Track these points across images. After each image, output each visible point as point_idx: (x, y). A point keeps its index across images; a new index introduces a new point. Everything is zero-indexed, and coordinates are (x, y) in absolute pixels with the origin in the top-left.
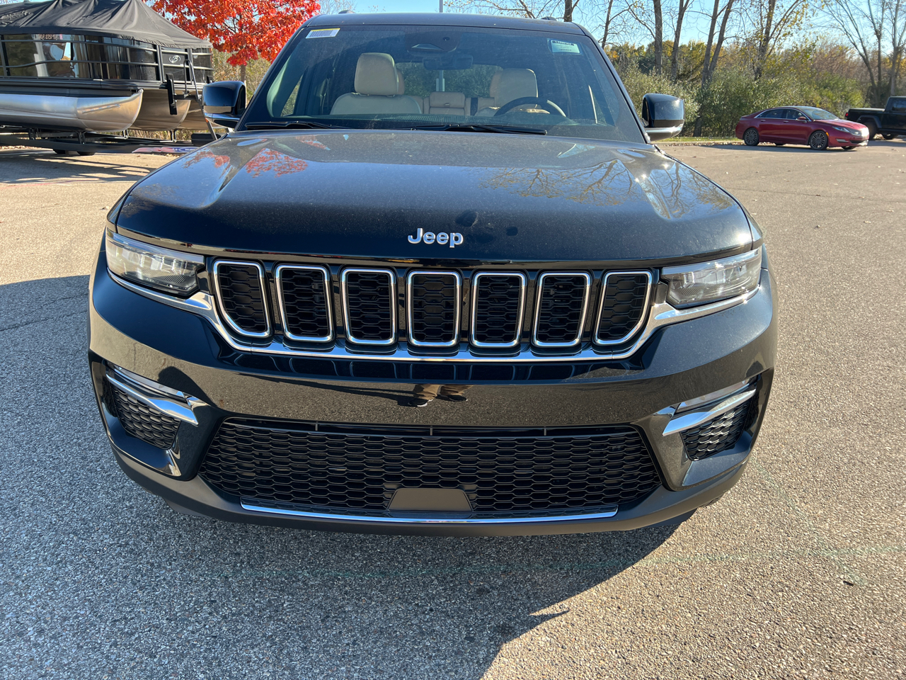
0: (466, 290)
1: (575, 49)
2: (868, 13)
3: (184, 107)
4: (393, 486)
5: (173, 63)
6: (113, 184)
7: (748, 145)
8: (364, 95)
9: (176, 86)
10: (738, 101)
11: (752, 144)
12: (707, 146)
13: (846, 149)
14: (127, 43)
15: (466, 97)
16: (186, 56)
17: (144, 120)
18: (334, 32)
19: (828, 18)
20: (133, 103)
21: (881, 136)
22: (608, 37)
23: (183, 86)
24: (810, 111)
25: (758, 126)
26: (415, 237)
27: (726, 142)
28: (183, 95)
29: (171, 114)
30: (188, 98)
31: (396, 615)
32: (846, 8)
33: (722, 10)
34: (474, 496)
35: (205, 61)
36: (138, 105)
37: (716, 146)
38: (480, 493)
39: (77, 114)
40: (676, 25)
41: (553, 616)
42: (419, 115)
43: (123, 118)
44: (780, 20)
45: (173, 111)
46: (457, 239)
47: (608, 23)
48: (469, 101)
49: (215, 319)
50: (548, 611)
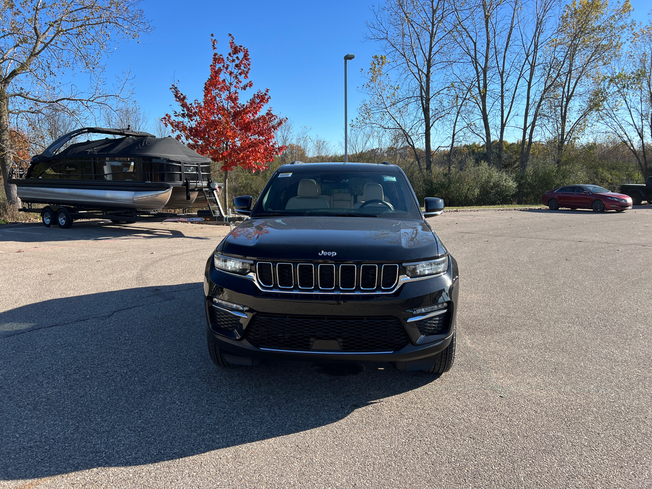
0: (337, 270)
1: (394, 179)
2: (632, 123)
3: (194, 196)
4: (314, 340)
5: (190, 172)
6: (152, 240)
7: (551, 209)
8: (301, 198)
9: (191, 184)
10: (544, 180)
11: (554, 209)
12: (524, 210)
13: (618, 212)
14: (165, 162)
15: (352, 195)
16: (197, 167)
17: (172, 203)
18: (290, 175)
19: (604, 127)
20: (166, 194)
21: (646, 202)
22: (454, 144)
23: (195, 184)
24: (591, 187)
25: (557, 198)
26: (321, 253)
27: (537, 207)
28: (195, 189)
29: (187, 199)
30: (197, 191)
31: (314, 401)
32: (616, 120)
33: (530, 125)
34: (341, 344)
35: (208, 169)
36: (169, 195)
37: (530, 210)
38: (343, 342)
39: (134, 201)
40: (499, 135)
41: (376, 403)
42: (328, 209)
43: (159, 203)
44: (570, 129)
45: (188, 198)
46: (334, 254)
47: (454, 135)
48: (353, 196)
49: (255, 282)
50: (374, 401)
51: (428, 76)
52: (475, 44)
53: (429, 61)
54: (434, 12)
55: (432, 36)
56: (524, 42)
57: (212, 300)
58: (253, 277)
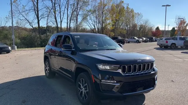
26: (138, 61)
33: (69, 22)
40: (60, 25)
44: (79, 24)
47: (47, 24)
49: (121, 72)
50: (143, 104)
57: (101, 81)
58: (120, 71)
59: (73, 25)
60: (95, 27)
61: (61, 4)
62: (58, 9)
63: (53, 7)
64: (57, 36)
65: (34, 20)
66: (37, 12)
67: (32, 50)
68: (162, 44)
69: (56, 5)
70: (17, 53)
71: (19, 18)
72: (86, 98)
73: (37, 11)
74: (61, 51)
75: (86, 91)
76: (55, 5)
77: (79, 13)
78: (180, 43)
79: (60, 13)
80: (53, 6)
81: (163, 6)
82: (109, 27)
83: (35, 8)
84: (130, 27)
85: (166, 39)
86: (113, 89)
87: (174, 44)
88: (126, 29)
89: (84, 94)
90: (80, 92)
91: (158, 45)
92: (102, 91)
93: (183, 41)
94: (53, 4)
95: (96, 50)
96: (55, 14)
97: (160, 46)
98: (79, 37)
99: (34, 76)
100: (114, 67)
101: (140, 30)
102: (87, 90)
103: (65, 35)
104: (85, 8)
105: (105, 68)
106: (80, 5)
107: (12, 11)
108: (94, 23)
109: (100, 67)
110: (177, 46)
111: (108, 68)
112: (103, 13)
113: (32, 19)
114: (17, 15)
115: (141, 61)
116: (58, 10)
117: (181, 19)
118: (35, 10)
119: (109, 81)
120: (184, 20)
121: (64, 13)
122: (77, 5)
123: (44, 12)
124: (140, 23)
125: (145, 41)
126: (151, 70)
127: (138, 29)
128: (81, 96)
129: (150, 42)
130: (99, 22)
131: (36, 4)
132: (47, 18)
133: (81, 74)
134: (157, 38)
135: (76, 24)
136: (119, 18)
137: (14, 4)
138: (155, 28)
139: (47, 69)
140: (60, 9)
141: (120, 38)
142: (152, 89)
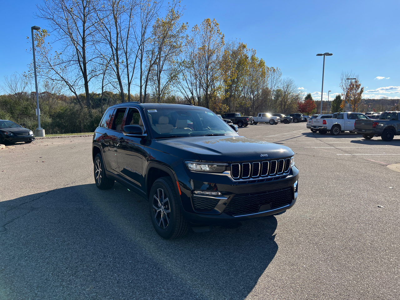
0: (270, 164)
4: (260, 206)
26: (261, 156)
33: (144, 84)
34: (271, 205)
44: (162, 89)
47: (103, 87)
49: (230, 176)
50: (273, 235)
51: (83, 48)
52: (110, 33)
53: (83, 39)
54: (84, 8)
55: (84, 23)
56: (136, 37)
57: (192, 192)
58: (228, 174)
59: (151, 90)
60: (193, 94)
61: (128, 50)
62: (122, 58)
63: (114, 55)
64: (116, 110)
65: (77, 81)
66: (82, 66)
67: (75, 137)
68: (315, 127)
69: (119, 52)
70: (46, 143)
71: (50, 76)
72: (166, 225)
73: (83, 62)
74: (122, 138)
75: (168, 211)
76: (117, 53)
77: (162, 67)
78: (348, 124)
79: (127, 67)
80: (113, 53)
81: (318, 55)
82: (220, 95)
83: (78, 58)
84: (258, 95)
85: (323, 117)
86: (214, 207)
87: (338, 126)
88: (251, 98)
89: (163, 217)
90: (157, 213)
91: (308, 127)
92: (194, 210)
93: (354, 121)
94: (114, 50)
95: (186, 136)
96: (117, 69)
97: (312, 130)
98: (156, 111)
99: (74, 185)
100: (218, 167)
101: (277, 99)
102: (168, 209)
103: (130, 108)
104: (174, 58)
105: (201, 168)
106: (165, 53)
107: (35, 62)
108: (190, 87)
109: (192, 166)
110: (342, 129)
111: (206, 168)
112: (207, 67)
113: (74, 78)
114: (46, 71)
115: (267, 155)
116: (123, 62)
117: (351, 79)
118: (79, 61)
119: (207, 193)
120: (356, 82)
121: (134, 68)
122: (159, 53)
123: (97, 65)
124: (276, 87)
125: (285, 121)
126: (287, 173)
127: (273, 98)
128: (159, 222)
129: (294, 122)
130: (201, 85)
131: (81, 50)
132: (102, 76)
133: (157, 180)
134: (308, 115)
135: (157, 89)
136: (237, 78)
137: (37, 49)
138: (304, 97)
139: (98, 172)
140: (127, 60)
141: (239, 115)
142: (289, 208)
